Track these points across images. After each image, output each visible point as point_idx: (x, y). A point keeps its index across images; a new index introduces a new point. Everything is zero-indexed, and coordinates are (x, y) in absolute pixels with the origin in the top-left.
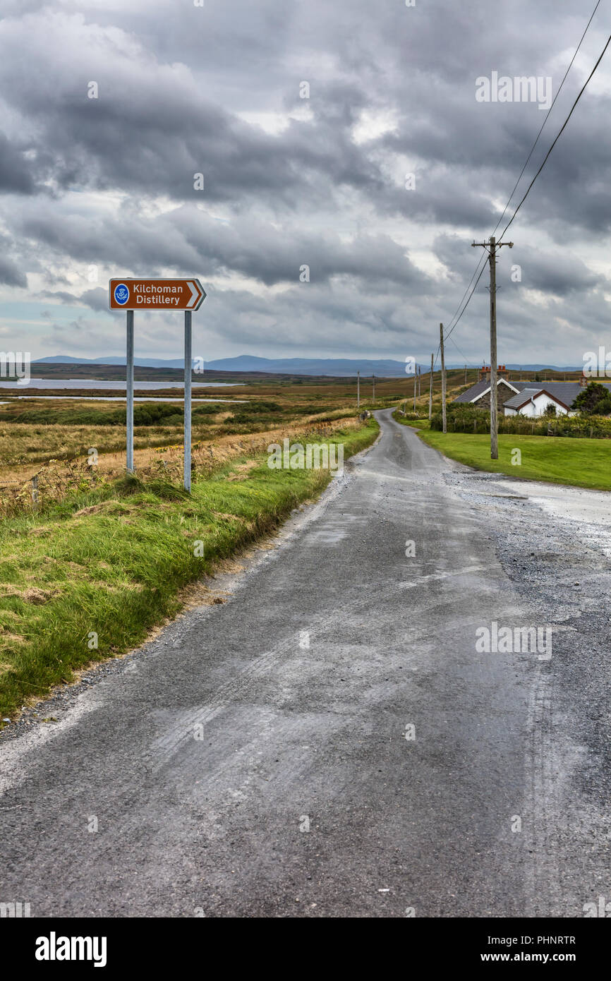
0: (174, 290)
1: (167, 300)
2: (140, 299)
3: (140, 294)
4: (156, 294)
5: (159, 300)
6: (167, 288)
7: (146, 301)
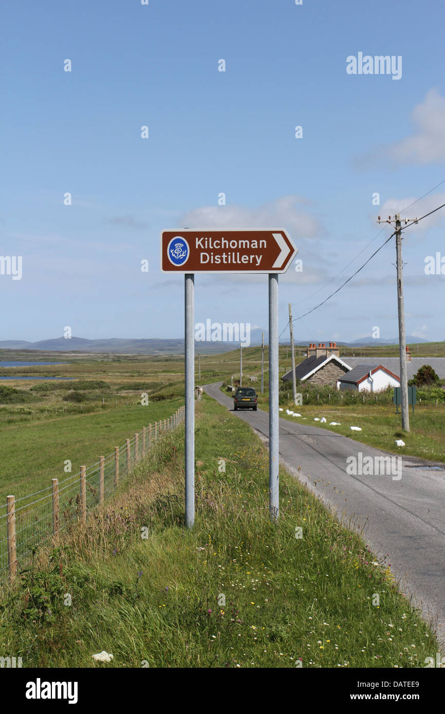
0: (255, 245)
1: (245, 259)
2: (205, 258)
3: (204, 250)
4: (227, 251)
5: (233, 259)
6: (244, 242)
7: (214, 260)
